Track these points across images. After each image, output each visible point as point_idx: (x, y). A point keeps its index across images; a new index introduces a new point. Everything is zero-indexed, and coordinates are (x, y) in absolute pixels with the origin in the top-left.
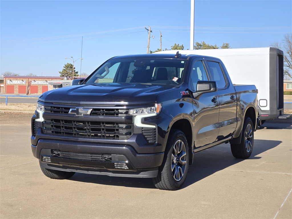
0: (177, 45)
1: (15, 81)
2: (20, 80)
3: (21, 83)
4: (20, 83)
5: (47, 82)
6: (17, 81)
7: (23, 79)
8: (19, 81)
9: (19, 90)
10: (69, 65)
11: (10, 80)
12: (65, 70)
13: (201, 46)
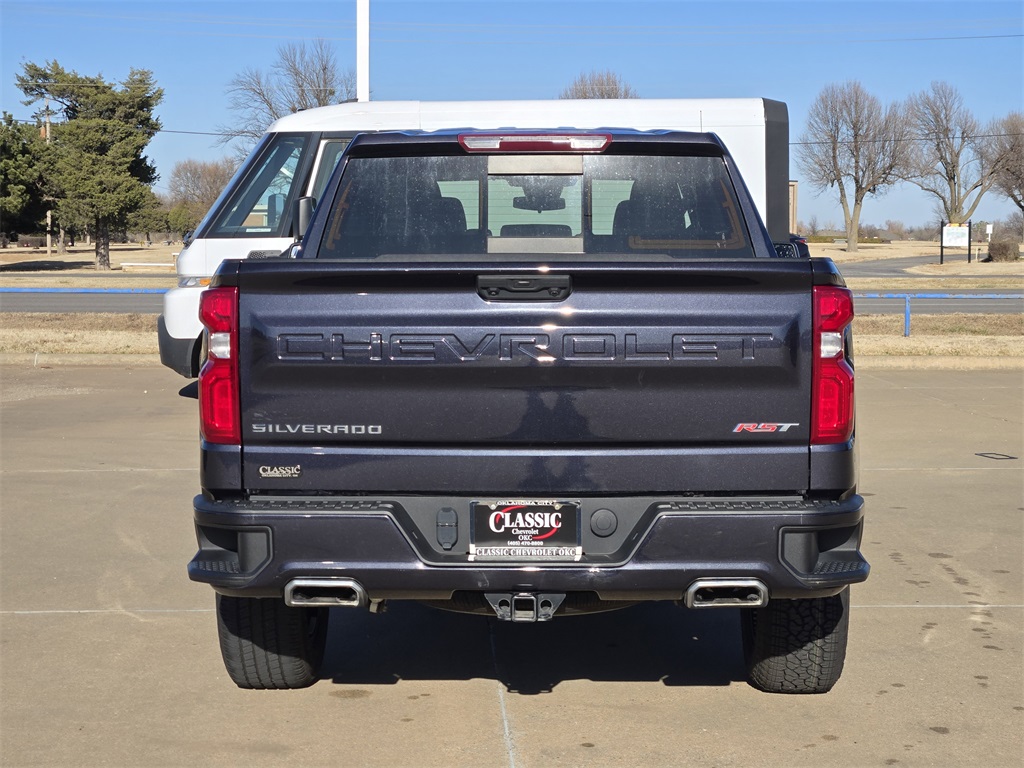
13: (45, 77)
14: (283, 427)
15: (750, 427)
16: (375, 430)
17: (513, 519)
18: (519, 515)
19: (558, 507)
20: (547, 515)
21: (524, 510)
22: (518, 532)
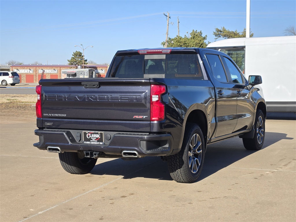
0: (195, 31)
1: (22, 70)
2: (28, 69)
3: (29, 72)
4: (27, 72)
5: (55, 70)
6: (24, 70)
7: (31, 68)
8: (26, 70)
9: (26, 79)
10: (78, 53)
11: (17, 69)
12: (74, 58)
13: (221, 31)
14: (49, 115)
15: (137, 117)
16: (65, 115)
17: (91, 135)
18: (92, 134)
19: (99, 133)
20: (97, 135)
21: (93, 133)
22: (92, 138)
